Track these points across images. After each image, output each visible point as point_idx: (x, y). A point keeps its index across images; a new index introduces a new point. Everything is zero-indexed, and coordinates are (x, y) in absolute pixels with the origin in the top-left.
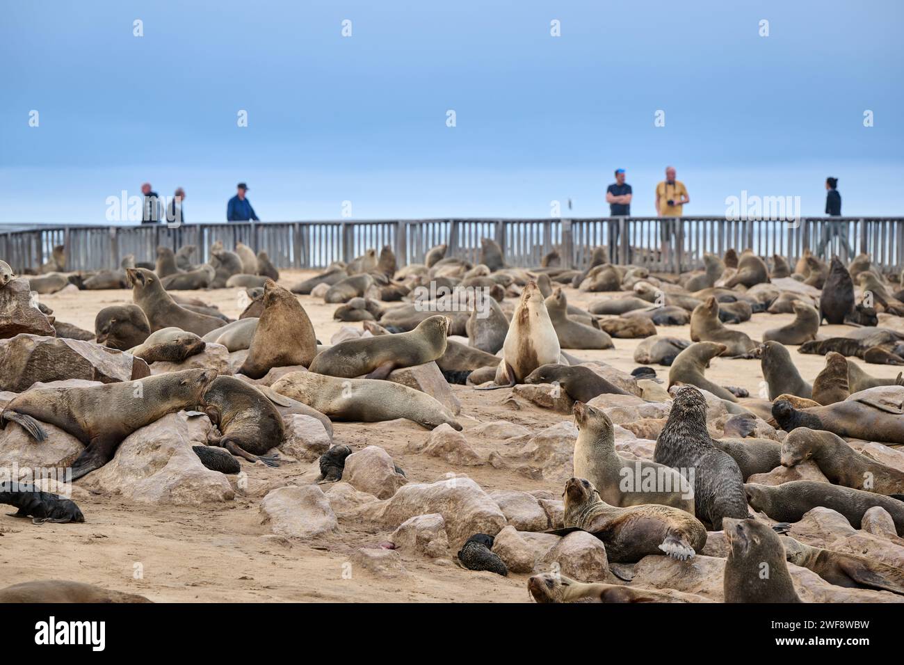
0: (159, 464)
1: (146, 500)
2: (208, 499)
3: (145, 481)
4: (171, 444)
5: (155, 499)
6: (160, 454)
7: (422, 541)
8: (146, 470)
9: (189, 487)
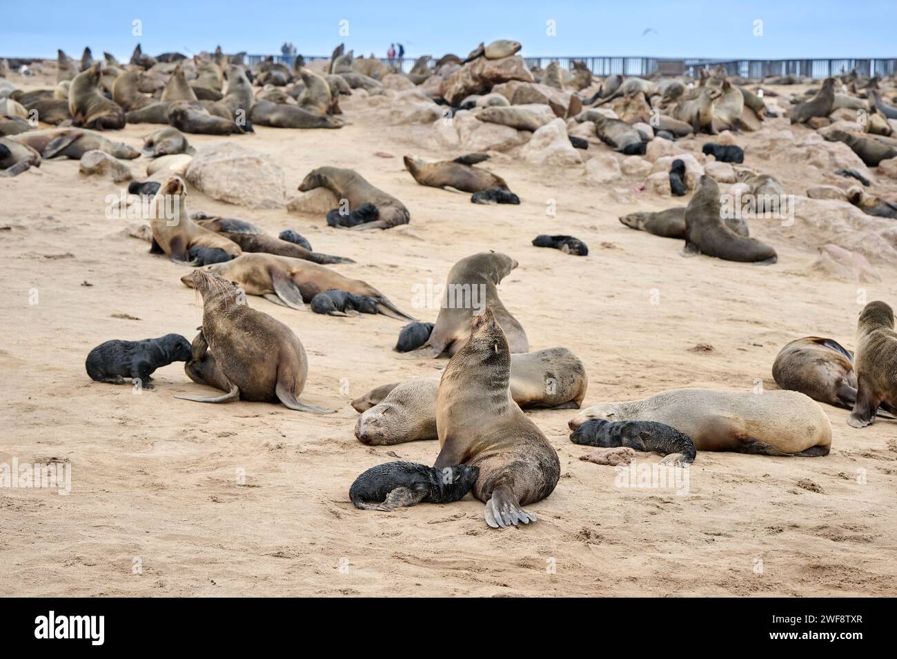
0: (546, 145)
1: (535, 162)
2: (567, 163)
3: (538, 152)
4: (552, 135)
5: (540, 162)
6: (547, 140)
7: (657, 186)
8: (540, 148)
9: (558, 156)
